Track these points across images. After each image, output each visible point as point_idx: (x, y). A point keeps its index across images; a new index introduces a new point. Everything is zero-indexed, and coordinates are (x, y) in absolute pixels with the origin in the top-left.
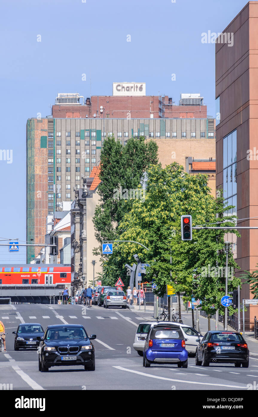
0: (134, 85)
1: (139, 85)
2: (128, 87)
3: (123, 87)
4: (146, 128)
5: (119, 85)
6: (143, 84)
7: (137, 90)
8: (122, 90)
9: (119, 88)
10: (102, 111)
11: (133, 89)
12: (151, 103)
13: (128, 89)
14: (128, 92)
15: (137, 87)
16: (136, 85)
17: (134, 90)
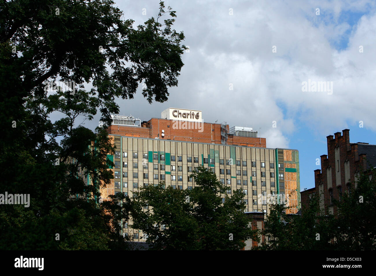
0: (191, 112)
1: (195, 113)
2: (185, 114)
3: (180, 114)
4: (216, 154)
5: (176, 111)
6: (199, 112)
7: (193, 118)
8: (178, 117)
9: (176, 114)
10: (163, 135)
11: (189, 116)
12: (212, 131)
13: (185, 116)
14: (185, 118)
15: (193, 114)
16: (192, 112)
17: (191, 118)
